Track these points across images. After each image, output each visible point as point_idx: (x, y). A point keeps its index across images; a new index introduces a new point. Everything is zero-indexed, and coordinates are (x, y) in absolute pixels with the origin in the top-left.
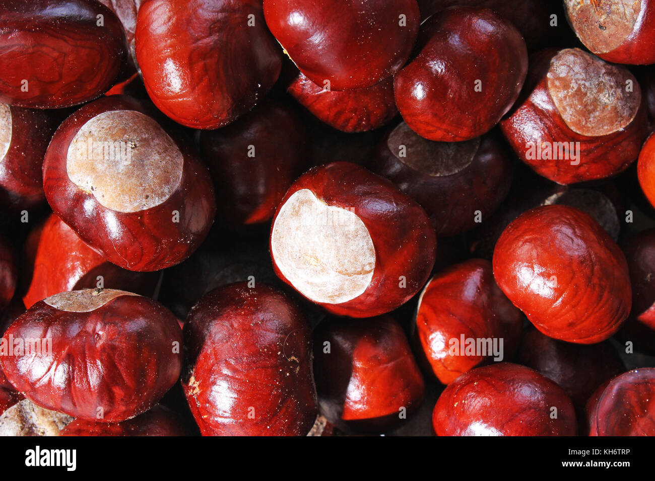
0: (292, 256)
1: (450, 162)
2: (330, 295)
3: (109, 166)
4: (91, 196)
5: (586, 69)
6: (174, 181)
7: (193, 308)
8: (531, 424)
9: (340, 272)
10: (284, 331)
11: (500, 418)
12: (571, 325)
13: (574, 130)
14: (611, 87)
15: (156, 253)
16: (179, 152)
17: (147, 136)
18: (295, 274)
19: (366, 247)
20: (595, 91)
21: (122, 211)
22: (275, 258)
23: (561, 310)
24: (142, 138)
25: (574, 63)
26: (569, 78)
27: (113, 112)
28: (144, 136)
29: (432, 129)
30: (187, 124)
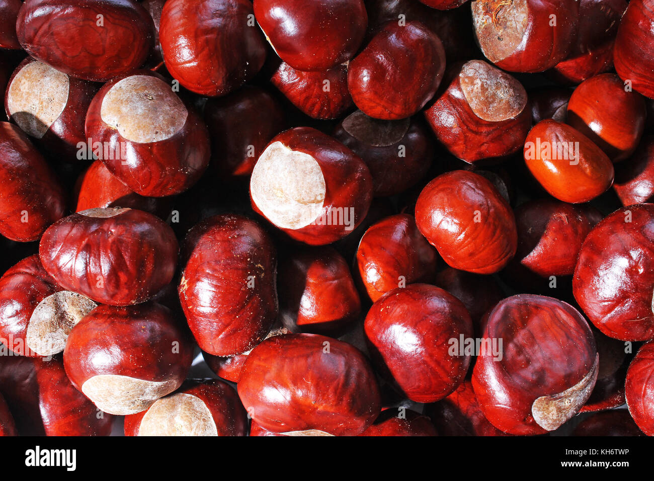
0: (264, 190)
1: (387, 137)
2: (291, 221)
3: (131, 109)
4: (116, 131)
5: (488, 72)
6: (178, 125)
7: (189, 230)
8: (438, 323)
9: (299, 201)
10: (255, 245)
11: (415, 318)
12: (471, 255)
13: (478, 116)
14: (506, 87)
15: (161, 178)
16: (185, 109)
17: (162, 93)
18: (265, 205)
19: (318, 181)
20: (494, 88)
21: (137, 142)
22: (252, 194)
23: (464, 242)
24: (158, 94)
25: (479, 68)
26: (475, 77)
27: (139, 76)
28: (159, 93)
29: (374, 105)
30: (192, 88)
